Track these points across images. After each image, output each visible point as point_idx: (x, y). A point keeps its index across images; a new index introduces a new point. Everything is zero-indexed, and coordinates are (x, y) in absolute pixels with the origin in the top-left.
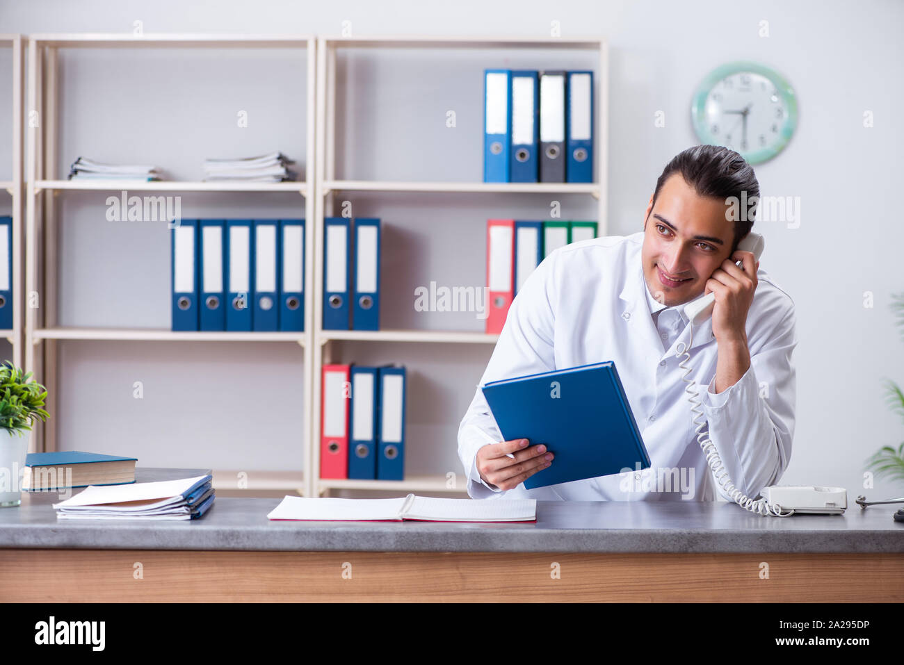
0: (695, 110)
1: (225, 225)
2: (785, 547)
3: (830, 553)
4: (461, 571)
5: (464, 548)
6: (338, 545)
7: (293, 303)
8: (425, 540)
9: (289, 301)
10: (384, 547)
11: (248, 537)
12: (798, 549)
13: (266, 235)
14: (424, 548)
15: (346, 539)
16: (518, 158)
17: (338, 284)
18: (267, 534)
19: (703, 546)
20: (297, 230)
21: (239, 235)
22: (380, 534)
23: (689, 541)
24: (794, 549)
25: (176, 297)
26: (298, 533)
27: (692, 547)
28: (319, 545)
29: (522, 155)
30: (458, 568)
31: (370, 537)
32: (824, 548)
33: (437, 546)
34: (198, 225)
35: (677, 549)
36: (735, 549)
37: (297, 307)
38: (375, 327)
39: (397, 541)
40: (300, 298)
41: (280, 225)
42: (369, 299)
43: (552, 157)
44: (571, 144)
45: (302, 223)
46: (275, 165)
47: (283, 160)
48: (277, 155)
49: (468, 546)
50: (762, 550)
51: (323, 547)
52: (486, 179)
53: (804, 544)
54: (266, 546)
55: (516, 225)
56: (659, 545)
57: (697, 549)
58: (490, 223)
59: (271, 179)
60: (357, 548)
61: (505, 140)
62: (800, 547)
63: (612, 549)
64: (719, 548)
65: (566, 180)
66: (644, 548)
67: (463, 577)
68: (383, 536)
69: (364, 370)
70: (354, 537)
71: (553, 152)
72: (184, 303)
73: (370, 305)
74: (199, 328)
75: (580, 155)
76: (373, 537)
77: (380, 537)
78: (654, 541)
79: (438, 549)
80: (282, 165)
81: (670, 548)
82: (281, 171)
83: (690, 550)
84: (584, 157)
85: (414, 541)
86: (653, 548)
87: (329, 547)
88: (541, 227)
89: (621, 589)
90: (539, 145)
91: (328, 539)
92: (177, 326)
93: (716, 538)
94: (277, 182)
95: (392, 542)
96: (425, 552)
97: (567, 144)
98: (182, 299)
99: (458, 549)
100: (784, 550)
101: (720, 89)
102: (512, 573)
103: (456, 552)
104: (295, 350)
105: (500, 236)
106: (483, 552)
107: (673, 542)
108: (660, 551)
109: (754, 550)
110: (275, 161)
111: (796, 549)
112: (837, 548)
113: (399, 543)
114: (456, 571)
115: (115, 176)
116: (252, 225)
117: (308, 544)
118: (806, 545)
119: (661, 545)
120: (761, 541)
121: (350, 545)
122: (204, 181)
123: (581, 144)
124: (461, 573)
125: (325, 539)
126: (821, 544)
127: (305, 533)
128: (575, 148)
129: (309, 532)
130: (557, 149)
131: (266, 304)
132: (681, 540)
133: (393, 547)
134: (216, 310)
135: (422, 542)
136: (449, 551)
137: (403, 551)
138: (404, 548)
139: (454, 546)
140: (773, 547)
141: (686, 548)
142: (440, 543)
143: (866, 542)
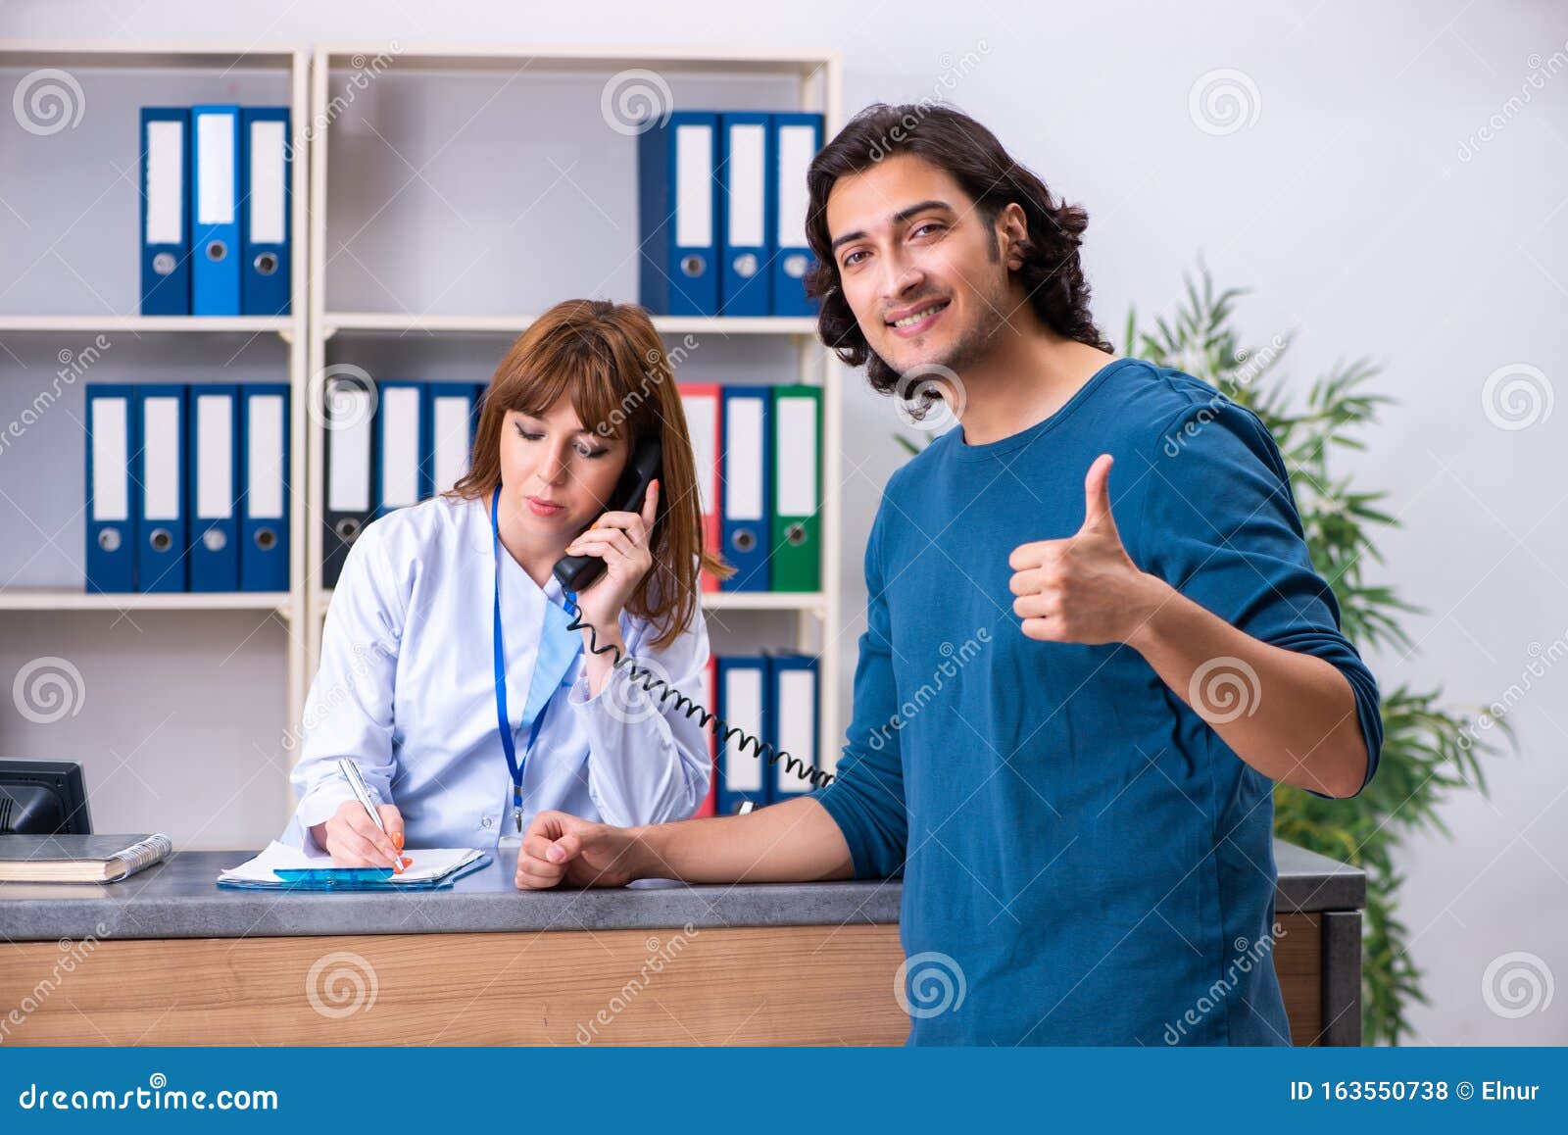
1: (135, 396)
4: (234, 967)
7: (265, 538)
9: (258, 534)
12: (773, 919)
13: (214, 413)
20: (275, 403)
23: (598, 908)
24: (767, 919)
27: (603, 917)
30: (227, 964)
37: (273, 544)
39: (123, 920)
40: (280, 528)
41: (240, 395)
50: (715, 921)
53: (783, 909)
56: (550, 916)
57: (611, 920)
62: (777, 916)
63: (476, 925)
64: (648, 918)
66: (526, 921)
67: (236, 978)
68: (98, 912)
95: (114, 921)
104: (273, 626)
108: (553, 925)
109: (704, 921)
111: (770, 918)
113: (124, 925)
114: (226, 970)
116: (187, 395)
118: (787, 912)
121: (43, 930)
124: (233, 972)
131: (214, 540)
132: (586, 908)
133: (115, 930)
135: (164, 921)
141: (594, 921)
142: (194, 922)
143: (881, 905)
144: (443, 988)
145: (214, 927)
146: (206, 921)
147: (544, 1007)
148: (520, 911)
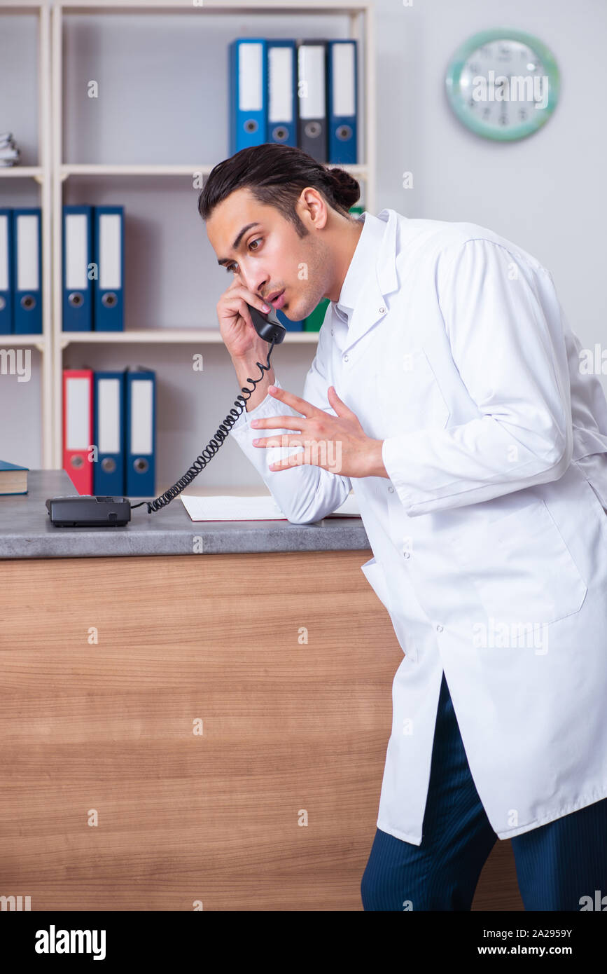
0: (450, 81)
7: (28, 303)
9: (24, 299)
11: (221, 541)
16: (276, 137)
17: (78, 279)
18: (241, 537)
20: (33, 220)
29: (281, 134)
37: (34, 306)
38: (119, 327)
40: (37, 296)
41: (12, 215)
42: (113, 295)
43: (312, 135)
44: (333, 121)
45: (37, 212)
46: (5, 148)
47: (15, 142)
48: (6, 137)
54: (240, 549)
61: (261, 117)
69: (109, 376)
71: (313, 130)
73: (114, 304)
75: (343, 133)
80: (13, 147)
82: (12, 154)
84: (348, 135)
90: (297, 122)
94: (8, 167)
97: (329, 119)
101: (477, 58)
104: (34, 355)
110: (5, 144)
123: (343, 120)
128: (338, 125)
130: (317, 126)
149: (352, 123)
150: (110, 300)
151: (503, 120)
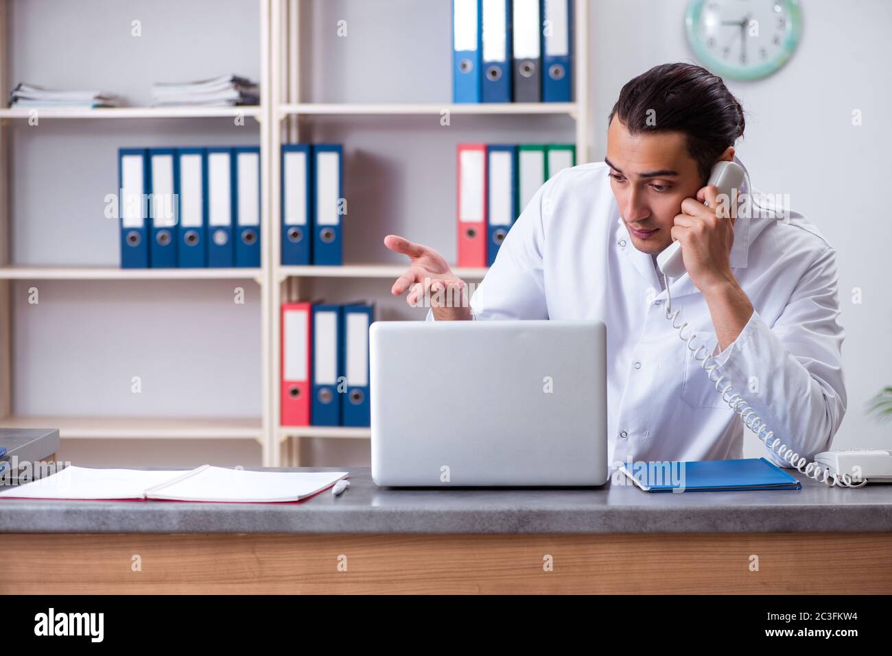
0: (689, 21)
1: (176, 154)
2: (633, 527)
3: (686, 533)
4: (258, 555)
5: (257, 529)
6: (114, 526)
7: (249, 237)
8: (213, 520)
9: (245, 234)
10: (167, 527)
12: (648, 529)
13: (219, 163)
14: (212, 529)
15: (123, 519)
16: (489, 77)
17: (297, 216)
19: (536, 526)
20: (252, 158)
21: (191, 164)
22: (161, 513)
23: (519, 520)
24: (644, 529)
25: (124, 232)
26: (68, 513)
27: (523, 526)
28: (92, 525)
29: (494, 73)
30: (254, 552)
31: (149, 517)
32: (679, 528)
33: (227, 527)
34: (147, 155)
35: (506, 528)
36: (574, 529)
37: (253, 241)
38: (337, 261)
39: (181, 522)
40: (256, 231)
41: (234, 153)
42: (331, 231)
43: (526, 75)
44: (547, 60)
45: (256, 150)
46: (227, 88)
47: (238, 82)
48: (230, 78)
49: (262, 526)
50: (605, 529)
51: (97, 529)
52: (457, 99)
53: (655, 522)
55: (488, 150)
56: (484, 525)
57: (529, 528)
58: (461, 148)
59: (224, 103)
60: (135, 529)
61: (475, 57)
62: (650, 527)
63: (430, 530)
64: (555, 527)
65: (542, 99)
66: (467, 528)
67: (260, 562)
68: (164, 515)
69: (327, 309)
70: (133, 517)
71: (527, 69)
72: (133, 239)
73: (332, 239)
74: (149, 265)
75: (556, 72)
76: (154, 516)
77: (161, 516)
78: (479, 520)
79: (228, 530)
80: (236, 88)
81: (497, 528)
82: (234, 94)
83: (521, 530)
84: (561, 74)
85: (201, 521)
86: (478, 528)
87: (104, 528)
88: (515, 151)
89: (443, 575)
90: (511, 62)
91: (101, 519)
92: (127, 263)
93: (551, 516)
94: (230, 106)
95: (175, 522)
96: (213, 533)
97: (543, 61)
98: (132, 234)
99: (251, 529)
100: (631, 530)
102: (316, 558)
103: (249, 533)
104: (252, 287)
105: (472, 162)
106: (279, 533)
107: (500, 521)
108: (486, 531)
109: (596, 529)
110: (228, 84)
111: (645, 528)
112: (694, 527)
113: (182, 524)
114: (253, 556)
115: (58, 102)
116: (205, 153)
117: (80, 524)
118: (658, 525)
119: (487, 525)
120: (604, 520)
121: (128, 526)
122: (153, 106)
123: (557, 60)
124: (258, 558)
125: (98, 519)
126: (675, 522)
127: (75, 512)
128: (551, 64)
129: (80, 511)
130: (531, 66)
131: (220, 238)
132: (510, 519)
133: (177, 528)
134: (167, 246)
135: (209, 522)
136: (241, 533)
137: (188, 533)
138: (189, 529)
139: (246, 526)
140: (619, 527)
141: (516, 528)
142: (230, 524)
143: (729, 521)
144: (404, 572)
145: (245, 528)
146: (239, 523)
147: (477, 588)
148: (462, 520)
149: (568, 62)
150: (328, 235)
151: (743, 58)
